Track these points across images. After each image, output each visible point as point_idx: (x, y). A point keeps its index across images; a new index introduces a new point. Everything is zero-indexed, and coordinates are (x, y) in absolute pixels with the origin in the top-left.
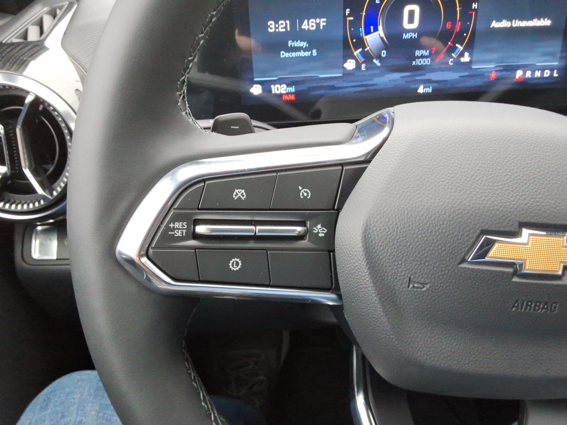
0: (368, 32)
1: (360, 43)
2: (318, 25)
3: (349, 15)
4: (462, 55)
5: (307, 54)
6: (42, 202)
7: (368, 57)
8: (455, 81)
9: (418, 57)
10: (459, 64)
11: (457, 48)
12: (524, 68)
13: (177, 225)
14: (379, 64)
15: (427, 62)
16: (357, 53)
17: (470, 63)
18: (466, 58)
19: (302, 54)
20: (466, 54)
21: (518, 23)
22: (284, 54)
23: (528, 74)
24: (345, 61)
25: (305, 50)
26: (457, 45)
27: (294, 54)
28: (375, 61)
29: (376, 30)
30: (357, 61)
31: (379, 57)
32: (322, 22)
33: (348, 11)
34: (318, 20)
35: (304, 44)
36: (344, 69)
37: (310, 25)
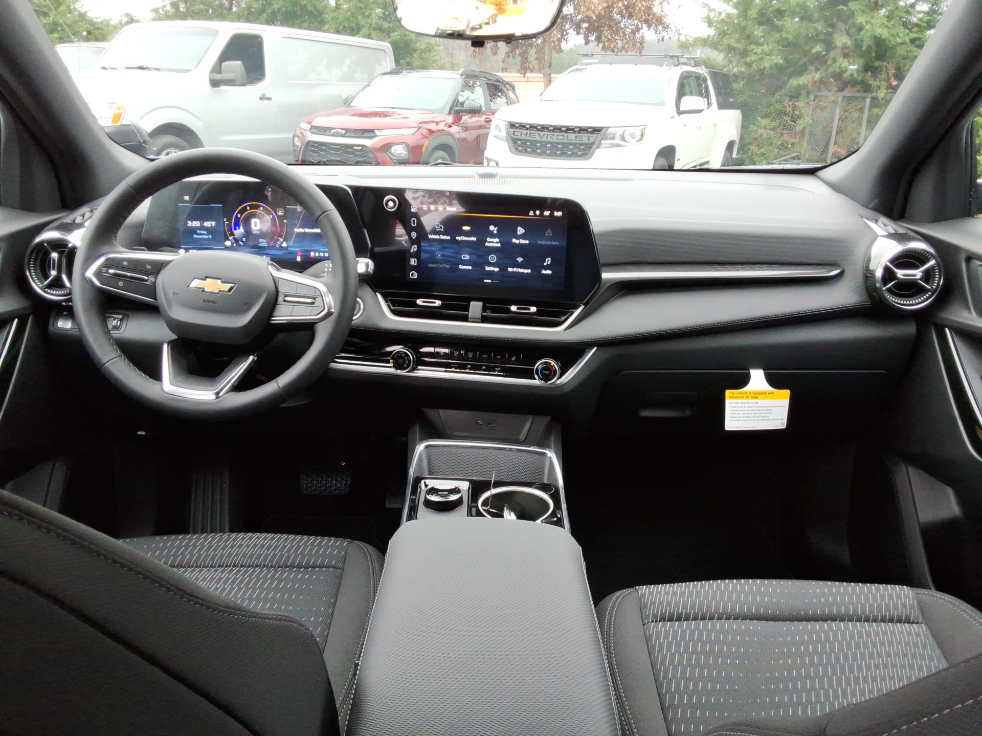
0: (235, 229)
1: (232, 234)
2: (211, 224)
3: (226, 221)
4: (282, 243)
5: (207, 237)
6: (68, 291)
7: (236, 241)
8: (280, 255)
9: (261, 243)
10: (281, 248)
11: (279, 240)
12: (315, 251)
13: (104, 269)
14: (242, 244)
15: (266, 245)
16: (231, 238)
17: (287, 247)
18: (285, 245)
19: (204, 237)
20: (284, 243)
21: (307, 230)
22: (195, 236)
23: (317, 254)
24: (225, 241)
25: (206, 235)
26: (279, 238)
27: (200, 237)
28: (240, 242)
29: (239, 228)
30: (232, 242)
31: (242, 241)
32: (214, 223)
33: (225, 220)
34: (211, 222)
35: (205, 232)
36: (225, 245)
37: (207, 224)
